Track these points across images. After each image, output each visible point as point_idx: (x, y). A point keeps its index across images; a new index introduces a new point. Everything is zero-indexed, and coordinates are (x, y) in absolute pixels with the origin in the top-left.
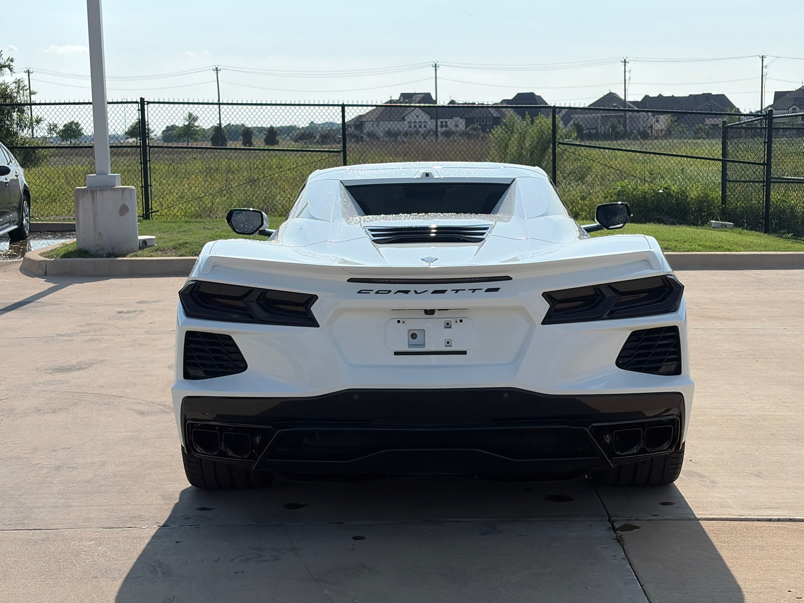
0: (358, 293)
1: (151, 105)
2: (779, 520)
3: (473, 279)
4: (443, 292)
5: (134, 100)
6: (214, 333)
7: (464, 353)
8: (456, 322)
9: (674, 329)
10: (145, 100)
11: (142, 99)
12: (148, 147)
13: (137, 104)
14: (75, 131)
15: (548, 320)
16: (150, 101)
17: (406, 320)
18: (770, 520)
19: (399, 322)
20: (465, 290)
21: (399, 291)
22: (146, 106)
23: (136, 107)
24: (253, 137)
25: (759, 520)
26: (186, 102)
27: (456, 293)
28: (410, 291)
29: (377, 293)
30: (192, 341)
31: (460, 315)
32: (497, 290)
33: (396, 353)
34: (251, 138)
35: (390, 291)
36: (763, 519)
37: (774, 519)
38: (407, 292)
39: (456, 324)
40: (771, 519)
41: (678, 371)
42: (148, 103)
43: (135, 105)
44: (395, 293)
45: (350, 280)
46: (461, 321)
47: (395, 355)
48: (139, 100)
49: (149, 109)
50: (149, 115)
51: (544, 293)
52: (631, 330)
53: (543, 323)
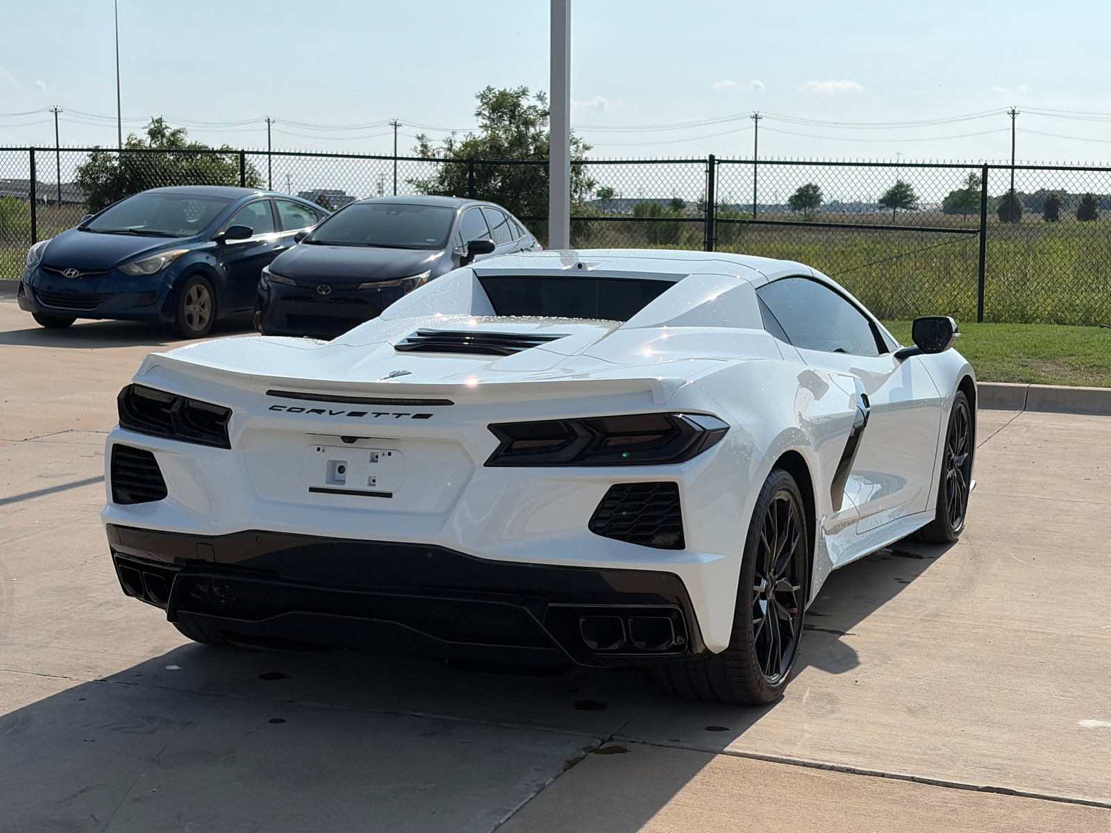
0: (270, 409)
1: (723, 165)
2: (832, 768)
3: (413, 401)
4: (361, 414)
5: (702, 158)
6: (138, 448)
7: (389, 495)
8: (384, 454)
9: (672, 488)
10: (716, 158)
11: (712, 157)
12: (714, 221)
13: (705, 164)
14: (811, 198)
15: (494, 461)
16: (722, 159)
17: (328, 448)
18: (820, 767)
19: (319, 449)
20: (388, 414)
21: (313, 410)
22: (716, 166)
23: (704, 167)
24: (1060, 209)
25: (804, 765)
26: (769, 160)
27: (376, 416)
28: (324, 411)
29: (289, 410)
30: (120, 455)
31: (388, 446)
32: (427, 416)
33: (312, 490)
34: (1057, 210)
35: (303, 410)
36: (811, 763)
37: (826, 766)
38: (320, 412)
39: (384, 458)
40: (822, 765)
41: (680, 544)
42: (720, 162)
43: (702, 165)
44: (307, 412)
45: (270, 393)
46: (390, 454)
47: (310, 491)
48: (708, 158)
49: (720, 170)
50: (720, 178)
51: (490, 425)
52: (611, 483)
53: (486, 465)
